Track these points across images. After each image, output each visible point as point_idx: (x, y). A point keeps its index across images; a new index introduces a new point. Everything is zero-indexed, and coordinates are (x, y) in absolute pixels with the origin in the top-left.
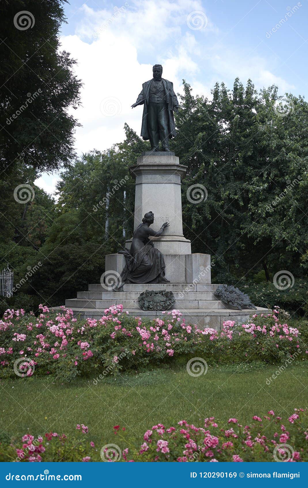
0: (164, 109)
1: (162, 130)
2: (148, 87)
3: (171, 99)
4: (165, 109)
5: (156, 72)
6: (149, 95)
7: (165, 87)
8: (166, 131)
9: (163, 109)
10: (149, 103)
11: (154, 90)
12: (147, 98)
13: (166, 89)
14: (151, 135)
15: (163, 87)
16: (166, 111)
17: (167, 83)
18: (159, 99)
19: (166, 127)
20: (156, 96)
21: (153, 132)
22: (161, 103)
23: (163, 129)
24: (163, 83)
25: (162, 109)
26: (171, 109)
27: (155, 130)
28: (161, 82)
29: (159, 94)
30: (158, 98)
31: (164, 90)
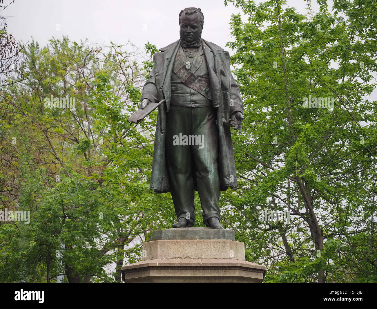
0: (208, 120)
1: (203, 174)
2: (168, 66)
3: (225, 95)
4: (211, 121)
5: (189, 29)
6: (172, 86)
7: (211, 65)
8: (212, 176)
9: (206, 120)
10: (171, 105)
11: (183, 74)
12: (168, 94)
13: (212, 72)
14: (175, 184)
15: (204, 65)
16: (212, 124)
17: (214, 56)
18: (194, 98)
19: (211, 167)
20: (188, 90)
21: (181, 178)
22: (199, 107)
23: (206, 170)
24: (204, 54)
25: (202, 121)
26: (224, 120)
27: (185, 173)
28: (200, 52)
29: (196, 85)
30: (192, 94)
31: (208, 75)
